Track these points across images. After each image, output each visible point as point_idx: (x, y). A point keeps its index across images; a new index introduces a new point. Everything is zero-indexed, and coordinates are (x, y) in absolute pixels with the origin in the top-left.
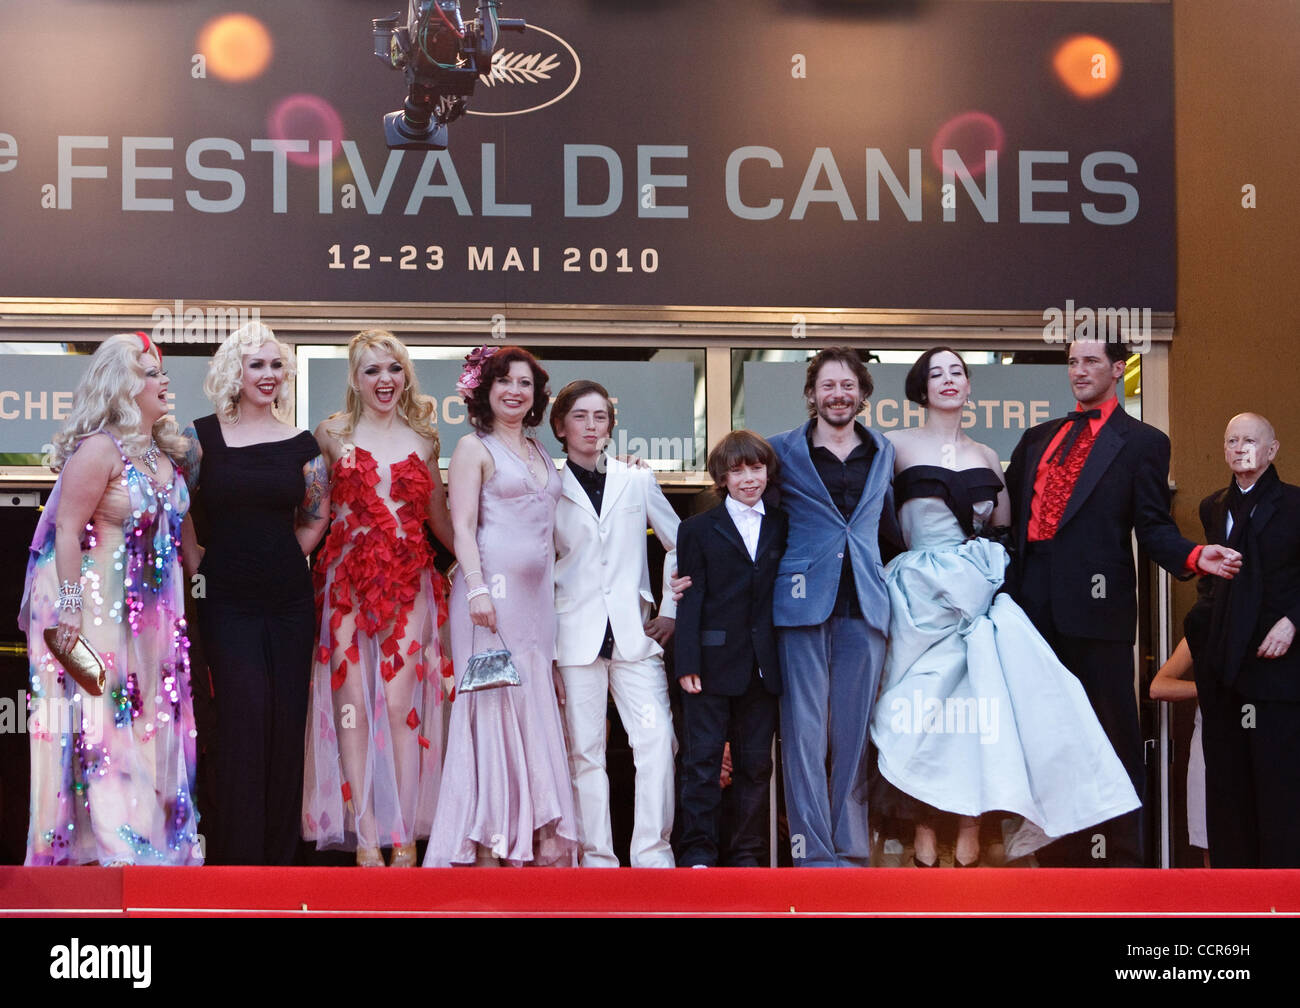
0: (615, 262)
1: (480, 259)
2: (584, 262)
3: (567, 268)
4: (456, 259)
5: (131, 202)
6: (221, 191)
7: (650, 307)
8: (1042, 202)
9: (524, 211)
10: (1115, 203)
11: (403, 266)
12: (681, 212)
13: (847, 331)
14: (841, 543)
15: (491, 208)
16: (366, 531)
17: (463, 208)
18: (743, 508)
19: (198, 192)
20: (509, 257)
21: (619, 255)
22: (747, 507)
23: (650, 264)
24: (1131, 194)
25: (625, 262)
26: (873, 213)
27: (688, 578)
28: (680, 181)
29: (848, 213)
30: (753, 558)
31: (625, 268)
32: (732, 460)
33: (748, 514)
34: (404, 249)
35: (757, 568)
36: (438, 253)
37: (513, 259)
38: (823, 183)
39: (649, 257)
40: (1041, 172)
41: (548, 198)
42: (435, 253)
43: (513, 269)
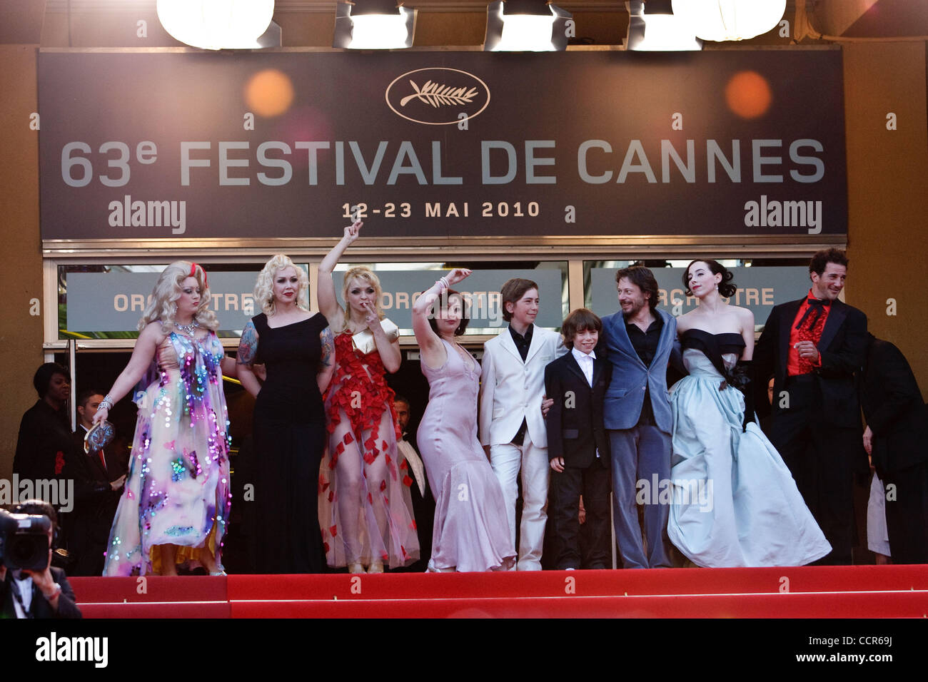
0: (513, 210)
1: (434, 210)
2: (495, 211)
3: (484, 214)
4: (418, 210)
5: (225, 180)
6: (278, 173)
7: (535, 237)
8: (766, 170)
9: (458, 181)
10: (811, 170)
11: (387, 215)
12: (551, 180)
13: (652, 249)
14: (644, 381)
15: (438, 180)
16: (349, 377)
17: (422, 180)
18: (583, 355)
19: (264, 174)
20: (450, 209)
21: (515, 206)
22: (585, 355)
23: (534, 211)
24: (819, 164)
25: (519, 210)
26: (666, 179)
27: (552, 400)
28: (550, 161)
29: (651, 179)
30: (591, 385)
31: (519, 214)
32: (580, 326)
33: (586, 359)
34: (387, 205)
35: (593, 392)
36: (407, 207)
37: (452, 210)
38: (636, 161)
39: (533, 207)
40: (765, 152)
41: (473, 174)
42: (406, 207)
43: (452, 215)
